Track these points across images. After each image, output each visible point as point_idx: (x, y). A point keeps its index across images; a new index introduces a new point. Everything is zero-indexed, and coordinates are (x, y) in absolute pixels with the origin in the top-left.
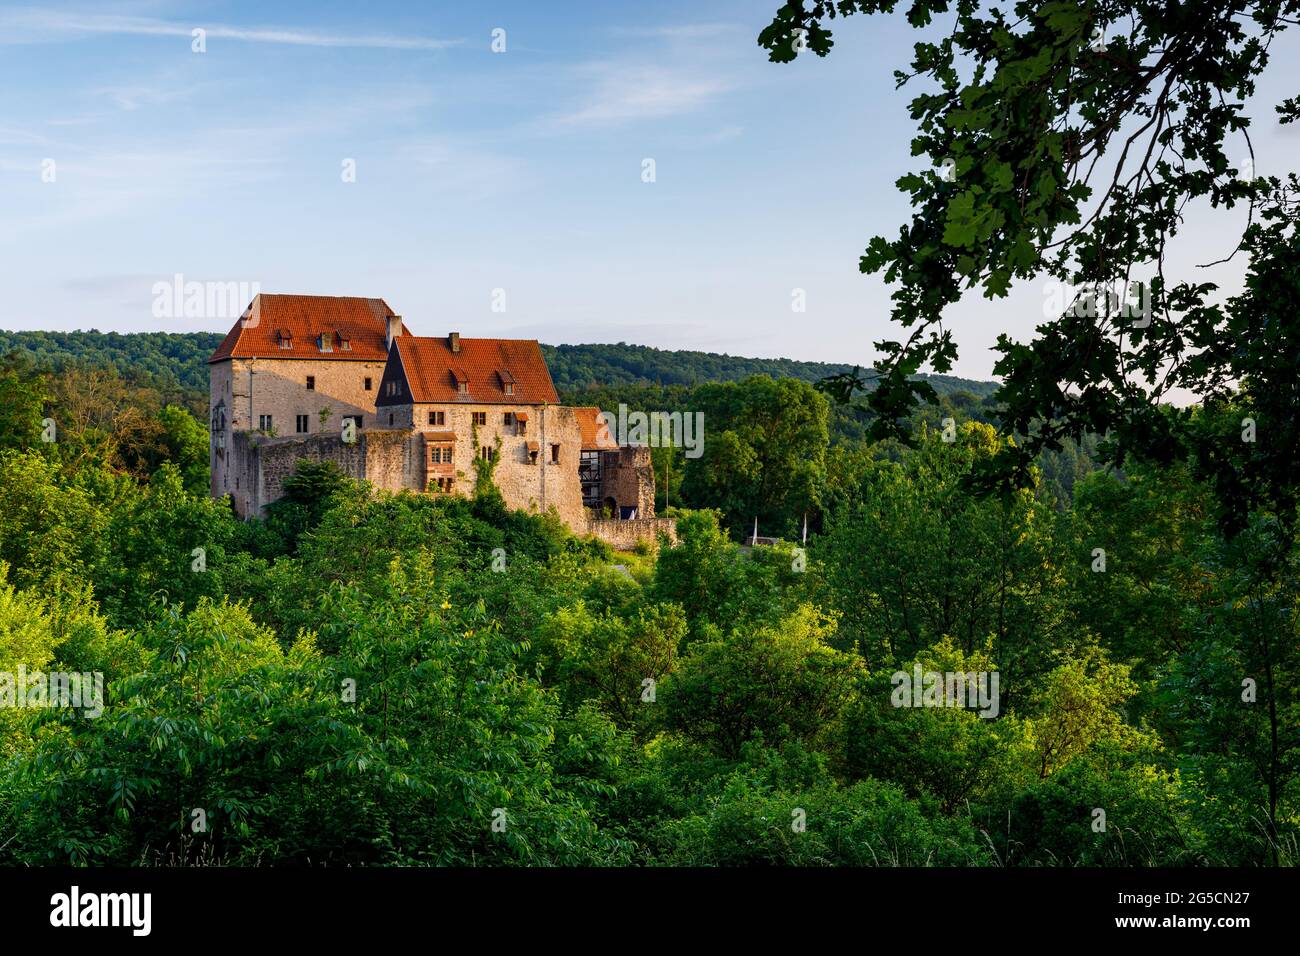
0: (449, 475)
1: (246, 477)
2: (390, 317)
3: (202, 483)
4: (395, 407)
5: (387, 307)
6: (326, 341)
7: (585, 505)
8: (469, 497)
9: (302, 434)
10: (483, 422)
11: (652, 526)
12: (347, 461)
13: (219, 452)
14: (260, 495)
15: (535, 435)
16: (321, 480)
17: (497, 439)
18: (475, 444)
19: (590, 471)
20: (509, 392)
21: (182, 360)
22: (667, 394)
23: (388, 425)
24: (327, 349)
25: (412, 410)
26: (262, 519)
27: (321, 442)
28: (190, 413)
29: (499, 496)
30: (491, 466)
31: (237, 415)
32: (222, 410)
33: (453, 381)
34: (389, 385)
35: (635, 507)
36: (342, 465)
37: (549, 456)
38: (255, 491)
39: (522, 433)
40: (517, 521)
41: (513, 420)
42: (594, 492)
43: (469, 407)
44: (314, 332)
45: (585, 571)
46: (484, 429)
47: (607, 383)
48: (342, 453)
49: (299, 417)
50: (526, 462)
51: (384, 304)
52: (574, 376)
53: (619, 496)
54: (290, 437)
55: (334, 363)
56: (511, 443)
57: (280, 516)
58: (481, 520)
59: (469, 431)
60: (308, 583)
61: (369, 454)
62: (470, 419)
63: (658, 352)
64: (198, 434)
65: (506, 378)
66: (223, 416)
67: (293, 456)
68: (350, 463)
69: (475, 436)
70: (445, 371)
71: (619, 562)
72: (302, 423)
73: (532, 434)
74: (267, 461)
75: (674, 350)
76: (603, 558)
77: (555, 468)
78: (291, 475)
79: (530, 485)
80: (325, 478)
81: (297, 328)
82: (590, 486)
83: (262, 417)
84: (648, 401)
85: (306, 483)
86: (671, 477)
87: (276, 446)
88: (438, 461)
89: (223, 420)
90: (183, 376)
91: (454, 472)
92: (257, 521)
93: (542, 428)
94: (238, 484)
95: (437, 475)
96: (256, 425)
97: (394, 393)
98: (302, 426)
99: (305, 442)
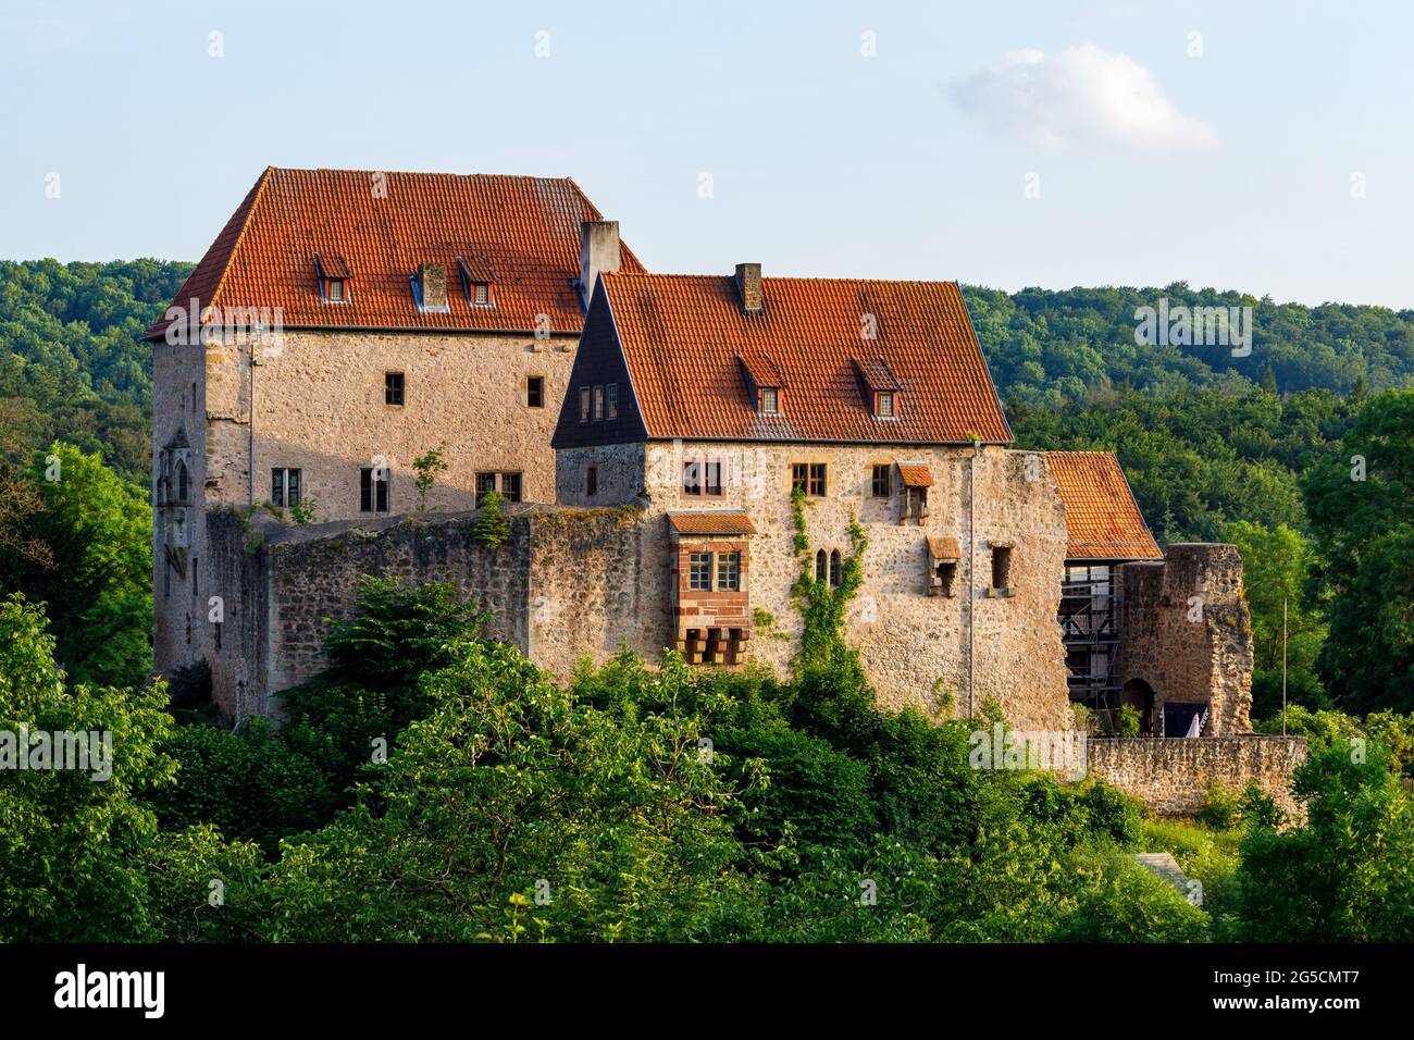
0: (734, 620)
1: (238, 622)
2: (592, 223)
3: (137, 632)
4: (599, 449)
5: (584, 200)
6: (435, 286)
7: (1074, 698)
8: (782, 676)
9: (374, 515)
10: (820, 490)
11: (1244, 753)
12: (483, 584)
13: (174, 559)
14: (271, 665)
15: (949, 522)
16: (419, 631)
17: (854, 533)
18: (800, 543)
19: (1089, 613)
20: (885, 412)
21: (97, 328)
22: (1291, 416)
23: (583, 495)
24: (434, 304)
25: (642, 459)
26: (276, 725)
27: (418, 534)
28: (107, 462)
29: (857, 674)
30: (839, 597)
31: (216, 467)
32: (181, 454)
33: (744, 387)
34: (585, 396)
35: (1202, 707)
36: (470, 594)
37: (983, 575)
38: (260, 655)
39: (918, 517)
40: (902, 739)
41: (893, 484)
42: (1099, 666)
43: (783, 451)
44: (405, 264)
45: (1069, 868)
46: (821, 504)
47: (1139, 386)
48: (470, 564)
49: (366, 474)
50: (927, 591)
51: (578, 193)
52: (1055, 367)
53: (1162, 677)
54: (345, 523)
55: (452, 340)
56: (888, 541)
57: (318, 719)
58: (810, 734)
59: (783, 511)
60: (361, 903)
61: (535, 567)
62: (786, 480)
63: (1272, 307)
64: (128, 512)
65: (876, 377)
66: (183, 469)
67: (351, 570)
68: (489, 589)
69: (799, 525)
70: (725, 359)
71: (1157, 843)
72: (374, 489)
73: (942, 522)
74: (288, 581)
75: (1313, 303)
76: (1119, 834)
77: (1000, 606)
78: (346, 616)
79: (936, 649)
80: (428, 626)
81: (365, 256)
82: (1089, 651)
83: (277, 472)
84: (1243, 432)
85: (381, 636)
86: (1295, 629)
87: (311, 545)
88: (707, 585)
89: (185, 479)
90: (101, 367)
91: (746, 614)
92: (262, 730)
93: (967, 504)
94: (218, 636)
95: (702, 622)
96: (263, 494)
97: (598, 415)
98: (374, 497)
99: (381, 536)
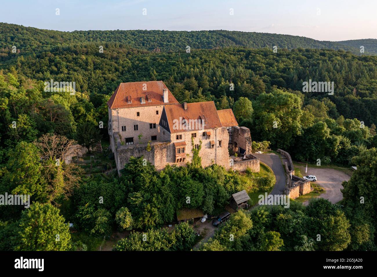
0: (184, 157)
2: (164, 90)
4: (165, 130)
6: (143, 100)
8: (190, 163)
10: (195, 136)
11: (252, 162)
12: (148, 155)
17: (200, 142)
18: (193, 144)
24: (143, 102)
25: (170, 135)
27: (139, 148)
30: (198, 151)
34: (163, 121)
36: (146, 156)
37: (218, 145)
39: (209, 139)
41: (205, 134)
43: (190, 132)
44: (139, 96)
46: (196, 138)
49: (135, 126)
50: (210, 148)
53: (239, 143)
55: (146, 107)
56: (205, 142)
59: (190, 140)
61: (155, 153)
62: (191, 136)
67: (129, 153)
69: (192, 141)
73: (212, 139)
77: (220, 148)
79: (212, 155)
81: (134, 95)
83: (122, 127)
88: (180, 153)
89: (111, 126)
91: (185, 155)
93: (216, 136)
95: (179, 158)
96: (121, 130)
99: (133, 149)
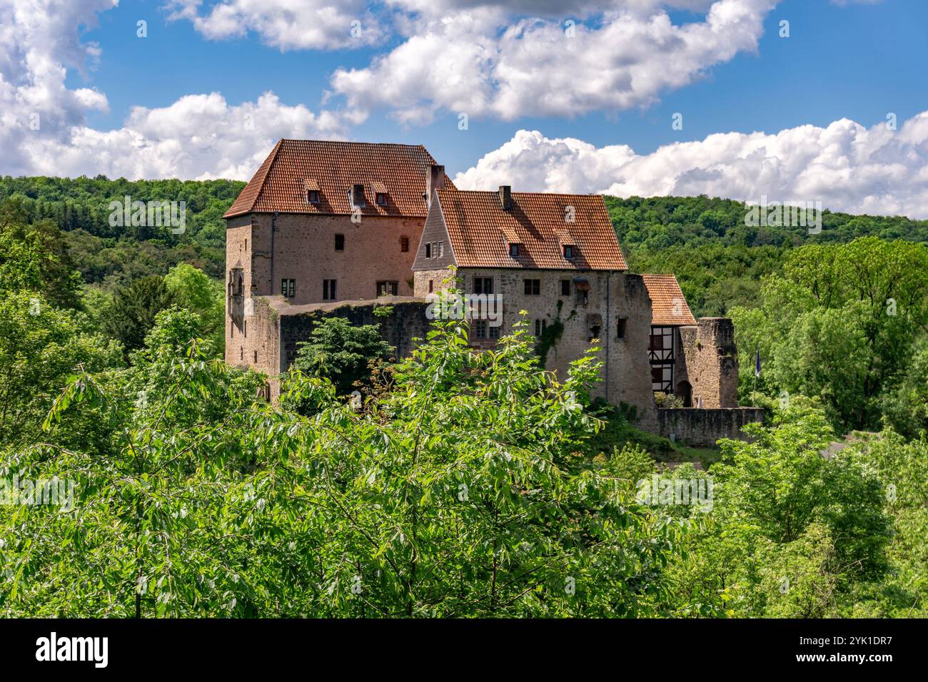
1: (265, 351)
4: (435, 271)
5: (429, 156)
6: (359, 195)
9: (329, 301)
10: (537, 291)
11: (736, 416)
13: (236, 321)
14: (280, 371)
15: (598, 307)
19: (662, 349)
20: (568, 256)
23: (427, 293)
24: (358, 203)
31: (256, 278)
32: (239, 272)
33: (502, 243)
38: (275, 366)
39: (585, 304)
41: (571, 289)
42: (667, 375)
43: (521, 274)
44: (344, 184)
46: (538, 298)
49: (325, 282)
50: (587, 338)
51: (425, 151)
59: (520, 301)
62: (522, 286)
65: (564, 239)
66: (241, 279)
70: (494, 230)
72: (329, 289)
73: (595, 306)
74: (289, 332)
77: (621, 346)
81: (326, 181)
82: (662, 368)
83: (285, 281)
88: (484, 336)
89: (241, 284)
93: (606, 299)
94: (256, 357)
96: (277, 291)
97: (434, 256)
98: (329, 293)
